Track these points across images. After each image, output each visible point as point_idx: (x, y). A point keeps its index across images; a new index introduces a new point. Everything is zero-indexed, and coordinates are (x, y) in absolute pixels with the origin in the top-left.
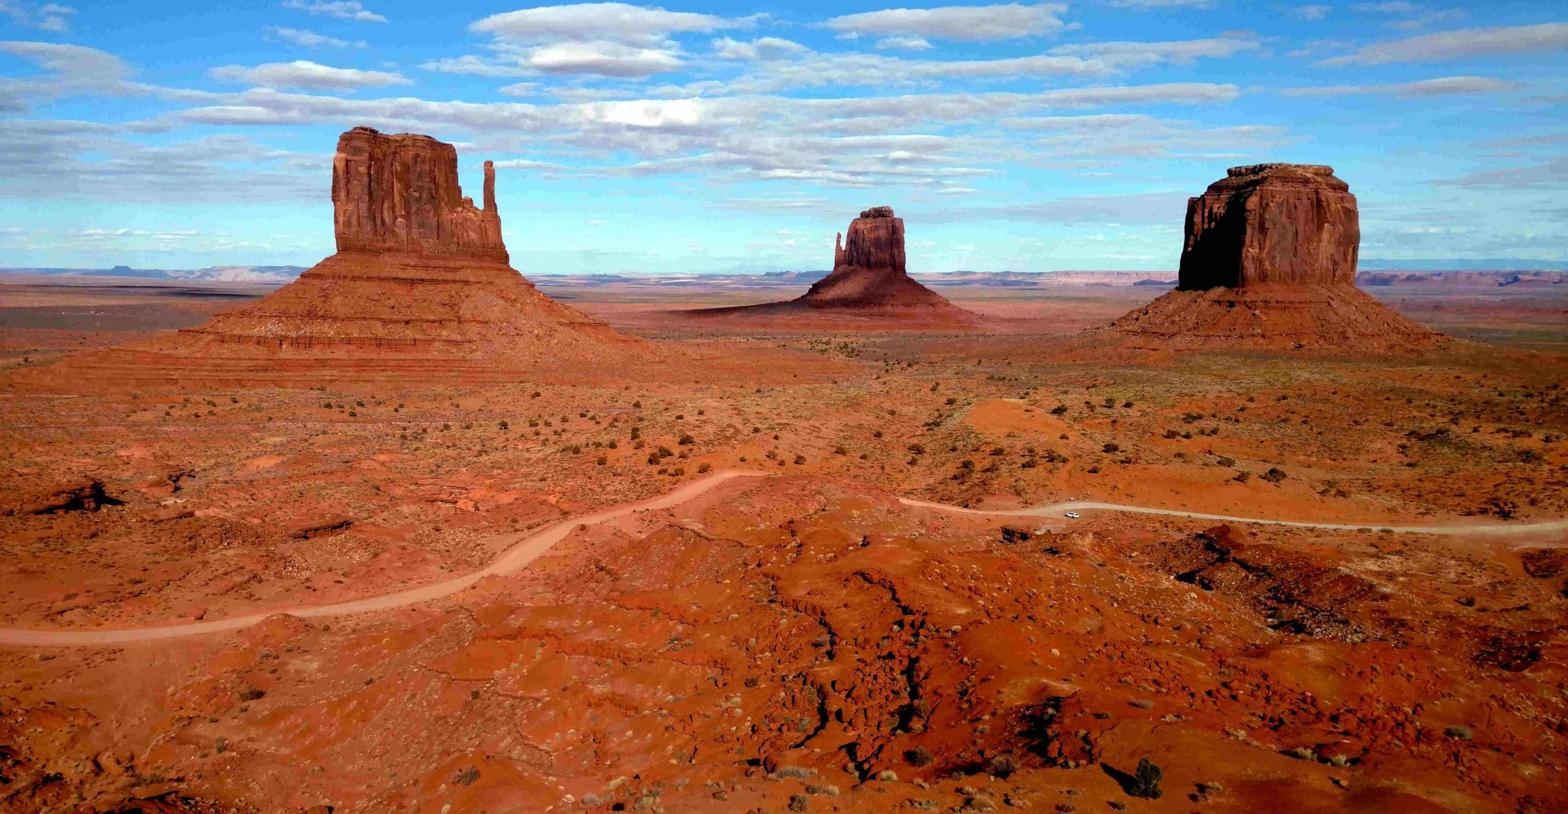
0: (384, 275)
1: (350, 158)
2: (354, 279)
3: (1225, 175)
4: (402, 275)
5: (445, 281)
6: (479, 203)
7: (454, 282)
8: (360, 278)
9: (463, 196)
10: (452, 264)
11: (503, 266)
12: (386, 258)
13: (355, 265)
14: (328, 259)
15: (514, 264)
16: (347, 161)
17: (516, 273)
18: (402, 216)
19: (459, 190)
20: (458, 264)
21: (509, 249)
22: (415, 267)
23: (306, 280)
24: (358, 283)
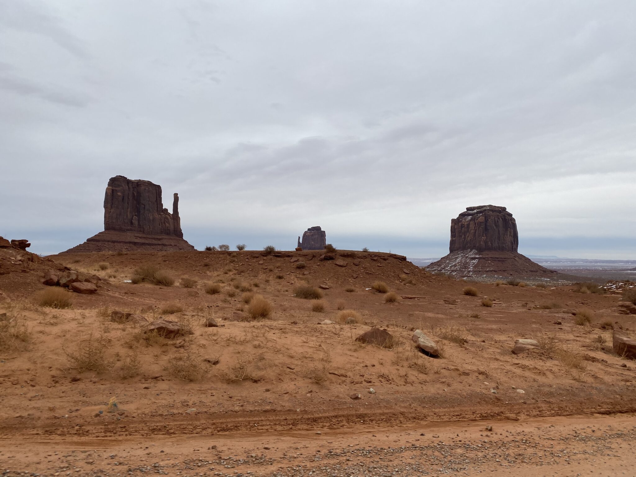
0: (127, 241)
1: (114, 188)
2: (114, 242)
3: (465, 210)
4: (136, 241)
5: (156, 245)
6: (171, 211)
7: (159, 245)
8: (117, 242)
9: (164, 208)
10: (158, 237)
11: (180, 239)
12: (129, 233)
13: (114, 235)
14: (100, 233)
16: (113, 190)
17: (184, 240)
18: (136, 215)
19: (162, 205)
20: (160, 237)
21: (183, 232)
22: (140, 237)
23: (90, 242)
24: (115, 244)
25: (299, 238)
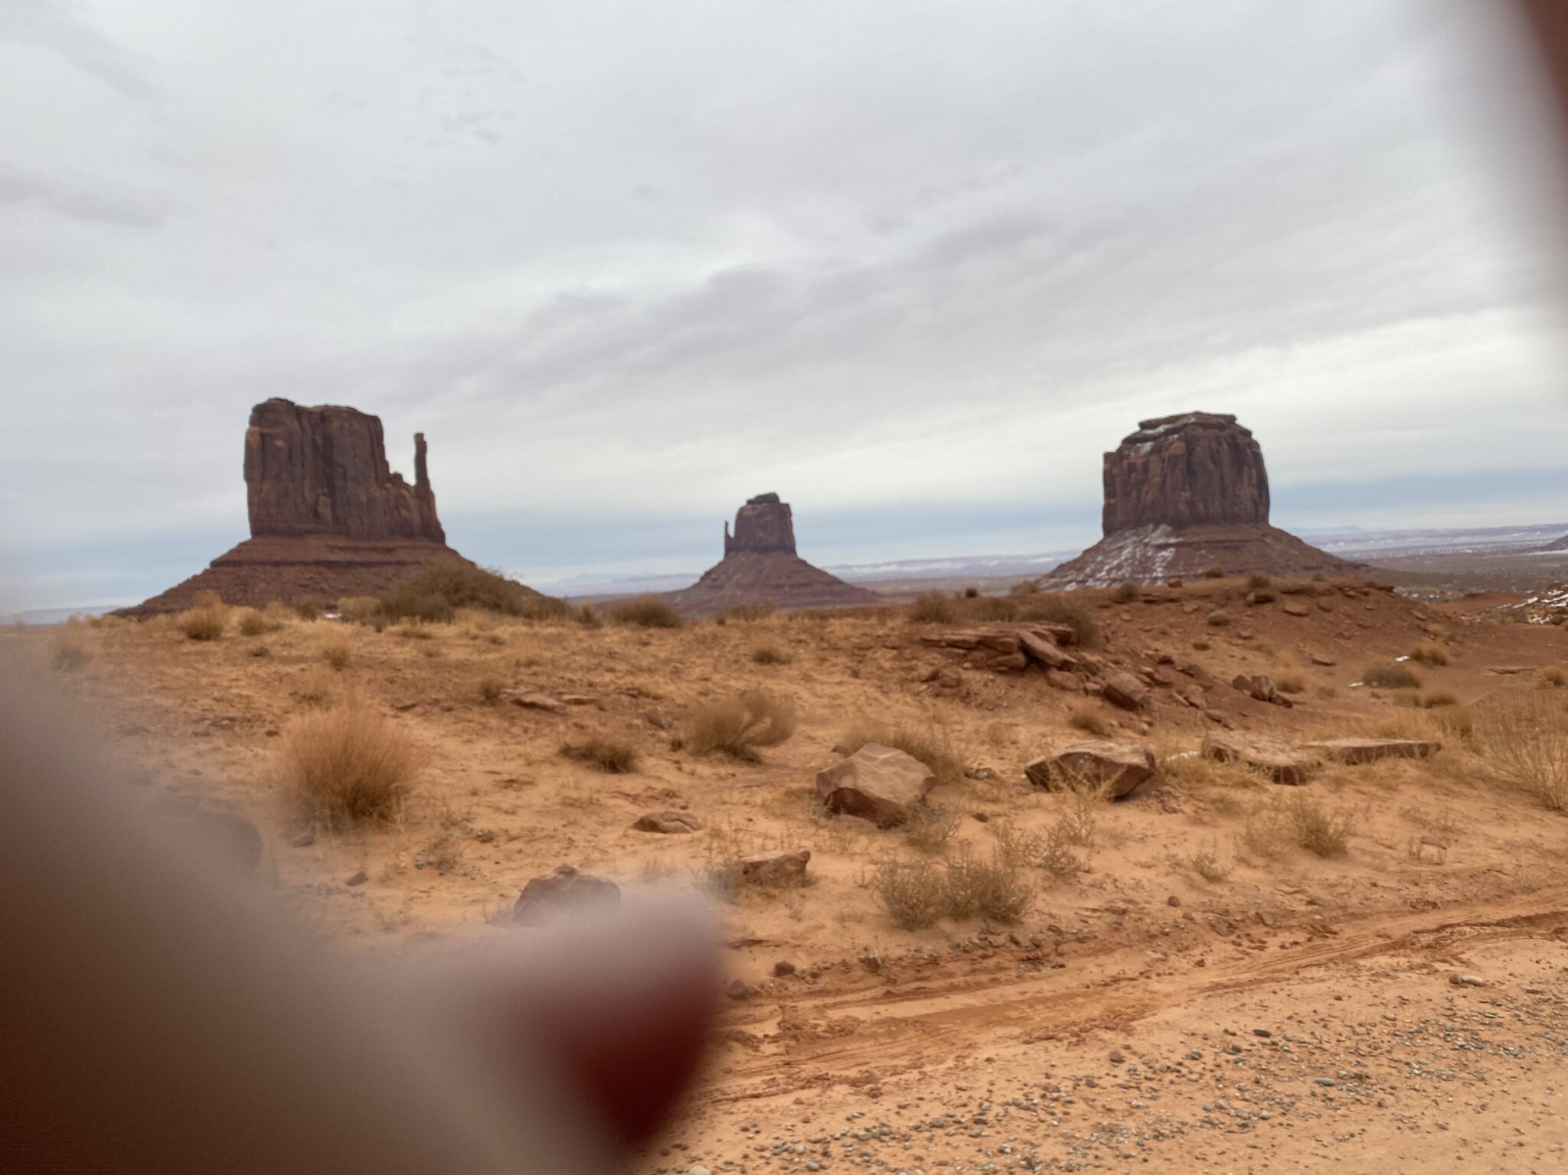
0: (309, 559)
1: (266, 431)
2: (277, 564)
3: (1137, 429)
4: (332, 557)
5: (380, 564)
6: (410, 479)
7: (389, 563)
8: (286, 563)
9: (391, 472)
10: (383, 545)
11: (439, 546)
12: (312, 541)
13: (276, 548)
14: (242, 544)
15: (451, 542)
16: (262, 435)
17: (454, 553)
18: (325, 494)
19: (387, 465)
20: (390, 545)
21: (444, 527)
22: (341, 549)
23: (217, 569)
24: (282, 568)
25: (727, 524)
